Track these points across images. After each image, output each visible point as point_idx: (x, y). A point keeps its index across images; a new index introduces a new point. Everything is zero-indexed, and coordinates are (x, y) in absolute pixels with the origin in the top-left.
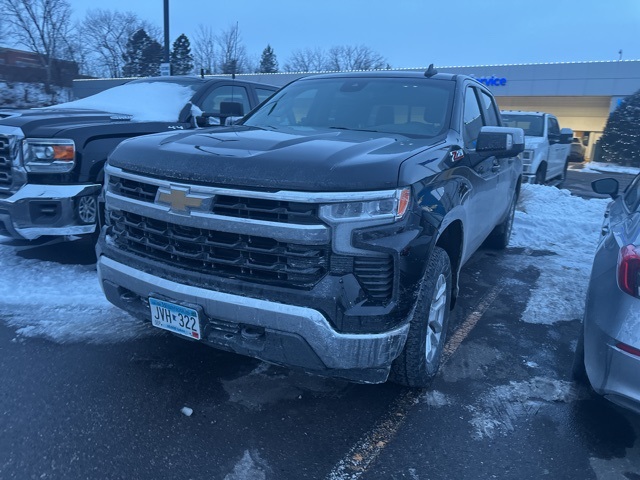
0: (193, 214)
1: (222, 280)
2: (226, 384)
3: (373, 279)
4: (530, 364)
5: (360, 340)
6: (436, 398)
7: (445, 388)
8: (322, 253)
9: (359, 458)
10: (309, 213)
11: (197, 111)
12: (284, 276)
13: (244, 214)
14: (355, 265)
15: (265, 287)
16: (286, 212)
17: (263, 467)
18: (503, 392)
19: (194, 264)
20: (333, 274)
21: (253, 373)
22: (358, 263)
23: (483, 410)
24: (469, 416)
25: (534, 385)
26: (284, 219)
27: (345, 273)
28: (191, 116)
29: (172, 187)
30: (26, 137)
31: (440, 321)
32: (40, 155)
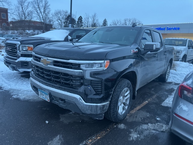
0: (48, 66)
1: (55, 85)
2: (61, 116)
3: (97, 87)
4: (158, 119)
5: (92, 105)
6: (122, 126)
7: (126, 123)
8: (82, 79)
9: (90, 141)
10: (78, 66)
11: (70, 38)
12: (72, 85)
13: (61, 66)
14: (91, 83)
15: (66, 88)
16: (71, 66)
17: (61, 140)
18: (145, 127)
19: (49, 80)
20: (85, 85)
21: (70, 113)
22: (92, 82)
23: (136, 131)
24: (130, 132)
25: (156, 126)
26: (71, 68)
27: (88, 85)
28: (68, 39)
29: (44, 58)
30: (21, 44)
31: (128, 103)
32: (24, 49)
